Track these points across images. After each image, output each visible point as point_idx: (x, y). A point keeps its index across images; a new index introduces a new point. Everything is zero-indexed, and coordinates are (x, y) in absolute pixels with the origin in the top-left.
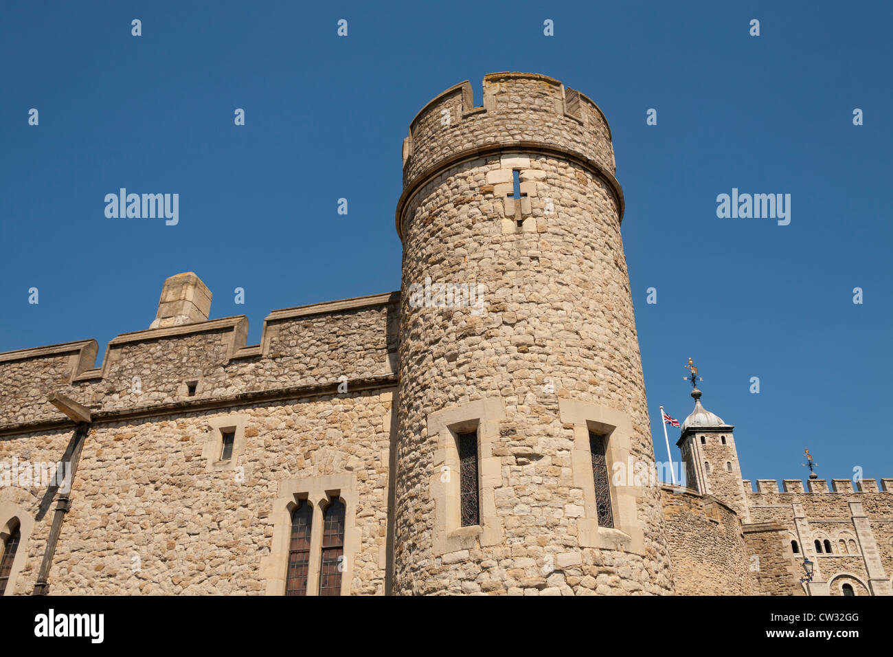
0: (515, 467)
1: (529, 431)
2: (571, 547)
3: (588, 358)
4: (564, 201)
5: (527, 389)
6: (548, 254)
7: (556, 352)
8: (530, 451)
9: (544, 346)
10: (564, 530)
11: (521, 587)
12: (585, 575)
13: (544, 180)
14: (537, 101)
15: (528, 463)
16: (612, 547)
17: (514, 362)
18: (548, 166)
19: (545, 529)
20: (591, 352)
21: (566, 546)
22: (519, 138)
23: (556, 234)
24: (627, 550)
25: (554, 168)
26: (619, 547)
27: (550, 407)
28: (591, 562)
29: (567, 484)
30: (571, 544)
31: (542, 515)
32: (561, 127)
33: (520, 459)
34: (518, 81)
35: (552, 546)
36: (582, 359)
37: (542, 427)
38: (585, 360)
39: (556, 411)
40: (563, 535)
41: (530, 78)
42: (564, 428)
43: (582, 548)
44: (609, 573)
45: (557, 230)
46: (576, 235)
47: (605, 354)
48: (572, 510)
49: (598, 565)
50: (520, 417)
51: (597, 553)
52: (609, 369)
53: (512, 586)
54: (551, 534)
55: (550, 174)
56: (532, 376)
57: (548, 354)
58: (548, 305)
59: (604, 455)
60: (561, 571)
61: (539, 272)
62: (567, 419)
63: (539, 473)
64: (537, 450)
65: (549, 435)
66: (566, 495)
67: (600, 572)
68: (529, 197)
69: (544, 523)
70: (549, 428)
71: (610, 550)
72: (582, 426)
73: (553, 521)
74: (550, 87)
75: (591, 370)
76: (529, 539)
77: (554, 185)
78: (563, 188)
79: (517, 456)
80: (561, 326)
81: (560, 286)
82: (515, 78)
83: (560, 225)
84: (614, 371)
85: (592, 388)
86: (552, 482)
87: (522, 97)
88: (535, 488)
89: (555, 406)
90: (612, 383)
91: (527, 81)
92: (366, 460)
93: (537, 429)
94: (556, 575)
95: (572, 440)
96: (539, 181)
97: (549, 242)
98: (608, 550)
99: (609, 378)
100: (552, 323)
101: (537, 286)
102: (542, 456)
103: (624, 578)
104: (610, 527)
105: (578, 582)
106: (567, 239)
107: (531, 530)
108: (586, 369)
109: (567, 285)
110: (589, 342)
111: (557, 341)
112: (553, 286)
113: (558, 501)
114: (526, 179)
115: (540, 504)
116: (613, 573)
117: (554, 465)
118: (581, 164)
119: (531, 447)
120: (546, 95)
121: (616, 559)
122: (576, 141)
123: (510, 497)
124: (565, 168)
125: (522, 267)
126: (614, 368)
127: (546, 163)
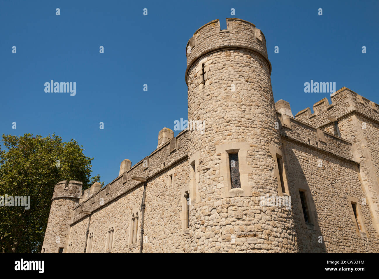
0: (203, 174)
1: (206, 161)
2: (219, 199)
3: (227, 126)
4: (219, 68)
5: (206, 145)
6: (213, 92)
7: (215, 128)
8: (206, 167)
9: (211, 127)
10: (216, 193)
11: (204, 216)
12: (223, 208)
13: (212, 63)
14: (209, 33)
15: (206, 172)
17: (202, 136)
18: (213, 57)
19: (211, 194)
20: (229, 123)
21: (217, 199)
22: (201, 53)
23: (216, 82)
24: (242, 195)
25: (216, 56)
26: (238, 195)
27: (213, 149)
28: (225, 203)
29: (217, 176)
30: (218, 198)
31: (209, 190)
32: (218, 38)
33: (204, 171)
34: (203, 29)
35: (212, 200)
36: (225, 127)
37: (210, 158)
38: (226, 127)
39: (215, 150)
40: (216, 195)
41: (206, 26)
42: (218, 156)
43: (223, 199)
44: (233, 206)
46: (224, 79)
47: (236, 122)
48: (219, 185)
49: (228, 204)
50: (204, 156)
51: (228, 199)
52: (238, 127)
53: (202, 216)
54: (213, 196)
55: (214, 60)
56: (207, 140)
57: (212, 130)
58: (213, 111)
59: (238, 160)
60: (215, 208)
61: (209, 100)
62: (218, 152)
63: (209, 175)
65: (212, 160)
66: (217, 180)
67: (229, 206)
68: (207, 73)
69: (210, 192)
70: (212, 157)
71: (234, 197)
72: (224, 153)
73: (212, 191)
74: (214, 24)
75: (229, 130)
76: (206, 198)
77: (216, 63)
78: (219, 63)
79: (203, 170)
80: (217, 118)
81: (217, 102)
82: (202, 28)
83: (217, 78)
84: (241, 127)
85: (229, 137)
86: (213, 177)
87: (204, 34)
88: (208, 181)
89: (214, 149)
90: (239, 132)
91: (206, 27)
93: (209, 159)
94: (214, 210)
95: (220, 159)
96: (210, 64)
97: (213, 87)
98: (233, 197)
99: (237, 131)
100: (214, 118)
101: (209, 106)
102: (210, 168)
103: (240, 206)
104: (239, 187)
105: (220, 211)
106: (220, 82)
107: (207, 196)
108: (226, 131)
109: (219, 101)
110: (228, 120)
111: (215, 124)
112: (214, 103)
113: (215, 183)
114: (206, 66)
115: (209, 186)
116: (235, 205)
117: (213, 170)
118: (228, 49)
119: (207, 166)
120: (212, 29)
121: (236, 200)
122: (225, 41)
123: (201, 185)
124: (220, 54)
125: (205, 100)
126: (240, 126)
127: (212, 56)
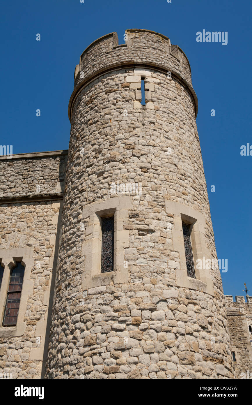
0: (138, 236)
1: (147, 216)
2: (172, 286)
3: (182, 180)
4: (169, 96)
5: (146, 192)
6: (160, 122)
7: (164, 174)
8: (147, 227)
9: (157, 170)
10: (168, 275)
11: (140, 309)
12: (181, 304)
13: (159, 84)
14: (155, 44)
15: (146, 235)
16: (196, 288)
17: (139, 177)
18: (159, 77)
19: (156, 274)
20: (183, 177)
21: (168, 285)
22: (145, 60)
23: (165, 112)
24: (205, 291)
25: (164, 79)
26: (200, 289)
27: (160, 204)
28: (184, 296)
29: (169, 248)
30: (172, 284)
31: (154, 266)
32: (168, 60)
33: (140, 232)
34: (145, 33)
35: (160, 285)
36: (178, 180)
37: (155, 214)
38: (180, 180)
39: (163, 206)
40: (167, 278)
41: (152, 33)
42: (168, 216)
43: (178, 287)
44: (195, 304)
45: (165, 110)
46: (175, 115)
47: (191, 180)
48: (173, 264)
49: (188, 299)
50: (142, 208)
51: (188, 291)
52: (193, 188)
53: (134, 308)
54: (159, 278)
55: (162, 82)
56: (149, 185)
57: (159, 175)
58: (160, 148)
59: (190, 236)
60: (165, 301)
61: (155, 130)
62: (170, 211)
63: (153, 241)
64: (152, 227)
65: (159, 219)
66: (169, 255)
67: (189, 303)
68: (150, 91)
69: (155, 270)
70: (159, 216)
71: (195, 290)
72: (178, 216)
73: (160, 269)
74: (163, 40)
75: (183, 187)
76: (146, 279)
77: (164, 87)
78: (169, 90)
79: (139, 230)
80: (167, 161)
81: (167, 139)
82: (144, 31)
83: (167, 108)
84: (196, 190)
85: (184, 196)
86: (160, 246)
87: (148, 41)
88: (150, 249)
89: (163, 203)
90: (195, 196)
91: (151, 34)
92: (40, 240)
93: (152, 215)
94: (162, 303)
95: (173, 224)
96: (156, 84)
97: (161, 115)
98: (194, 290)
99: (193, 193)
100: (162, 158)
101: (153, 137)
102: (155, 231)
103: (203, 308)
104: (193, 277)
105: (176, 308)
106: (171, 116)
107: (147, 274)
108: (181, 185)
109: (170, 139)
110: (182, 172)
111: (164, 168)
112: (163, 139)
113: (164, 258)
114: (149, 82)
115: (153, 259)
116: (197, 304)
117: (162, 237)
118: (178, 80)
119: (148, 225)
120: (161, 42)
121: (199, 296)
122: (176, 68)
123: (134, 254)
124: (170, 80)
125: (145, 126)
126: (196, 189)
127: (160, 75)
